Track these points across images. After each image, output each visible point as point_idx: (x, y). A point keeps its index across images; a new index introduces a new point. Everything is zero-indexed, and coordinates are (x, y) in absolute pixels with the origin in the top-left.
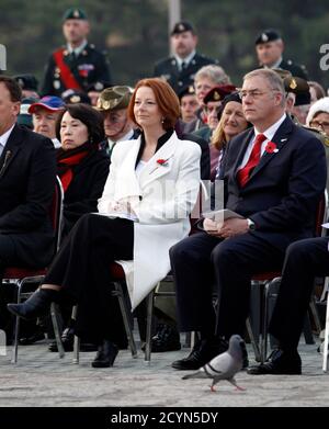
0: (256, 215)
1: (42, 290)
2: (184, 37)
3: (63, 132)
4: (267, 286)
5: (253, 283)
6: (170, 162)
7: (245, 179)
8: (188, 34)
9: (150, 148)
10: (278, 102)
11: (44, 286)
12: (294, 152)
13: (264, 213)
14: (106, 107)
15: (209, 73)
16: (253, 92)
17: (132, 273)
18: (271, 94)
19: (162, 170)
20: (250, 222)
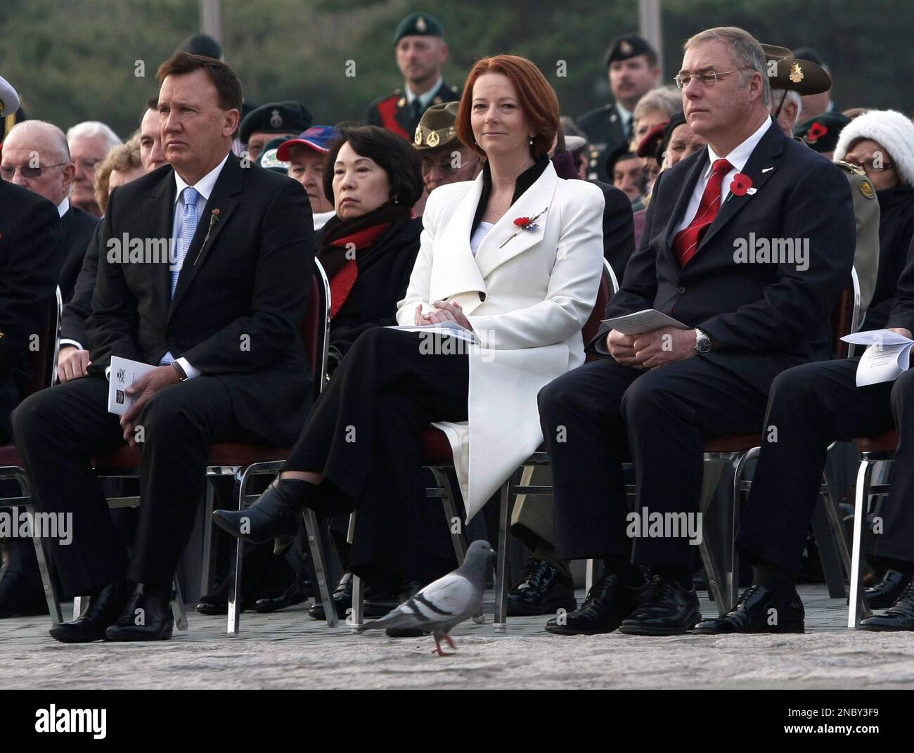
0: (713, 319)
1: (283, 482)
2: (633, 66)
3: (338, 182)
4: (736, 464)
5: (707, 458)
6: (541, 223)
7: (690, 249)
8: (641, 60)
9: (502, 195)
10: (755, 94)
11: (287, 475)
12: (787, 192)
13: (730, 317)
14: (433, 142)
15: (660, 101)
16: (703, 74)
17: (465, 447)
18: (741, 77)
19: (526, 240)
20: (699, 335)
